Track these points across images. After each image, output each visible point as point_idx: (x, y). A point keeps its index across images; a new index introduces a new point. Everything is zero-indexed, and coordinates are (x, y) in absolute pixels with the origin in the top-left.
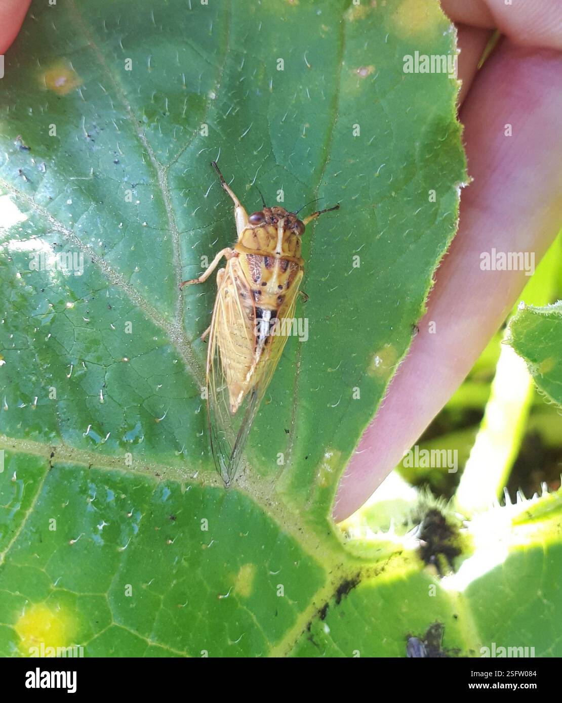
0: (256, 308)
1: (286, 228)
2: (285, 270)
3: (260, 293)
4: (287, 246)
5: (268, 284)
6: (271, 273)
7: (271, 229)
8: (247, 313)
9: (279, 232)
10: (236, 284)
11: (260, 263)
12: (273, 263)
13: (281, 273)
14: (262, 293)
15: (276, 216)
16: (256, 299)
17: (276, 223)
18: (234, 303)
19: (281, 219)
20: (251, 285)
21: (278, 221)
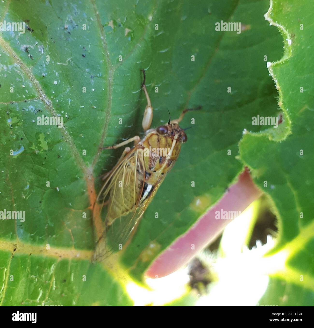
0: (145, 183)
1: (178, 140)
2: (169, 165)
3: (150, 174)
4: (175, 152)
5: (157, 172)
6: (161, 167)
7: (169, 140)
8: (138, 184)
9: (173, 142)
10: (137, 164)
11: (157, 159)
12: (164, 161)
13: (166, 167)
14: (151, 175)
15: (174, 131)
16: (147, 178)
17: (174, 136)
18: (133, 173)
19: (177, 133)
20: (147, 170)
21: (175, 135)
